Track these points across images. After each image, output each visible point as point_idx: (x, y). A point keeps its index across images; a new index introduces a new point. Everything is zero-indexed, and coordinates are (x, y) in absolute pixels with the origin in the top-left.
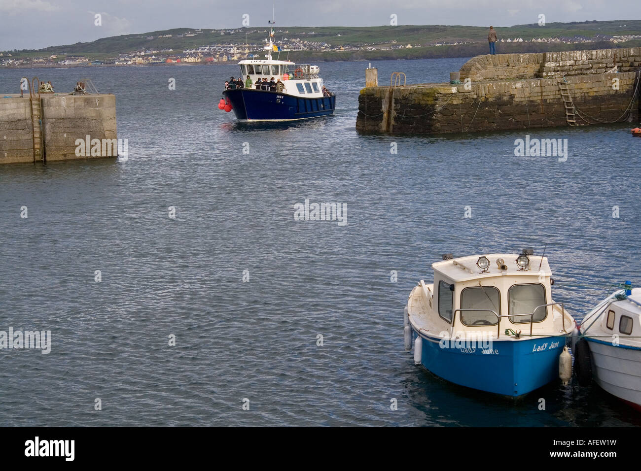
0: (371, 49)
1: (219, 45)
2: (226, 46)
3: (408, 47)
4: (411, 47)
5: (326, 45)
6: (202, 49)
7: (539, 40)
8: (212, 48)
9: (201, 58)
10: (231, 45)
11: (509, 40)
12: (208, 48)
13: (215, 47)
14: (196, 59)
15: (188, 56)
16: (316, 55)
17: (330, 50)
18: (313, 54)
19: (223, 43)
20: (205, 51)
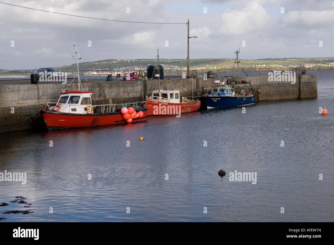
0: (198, 69)
1: (129, 67)
2: (132, 67)
3: (214, 68)
4: (216, 68)
5: (177, 67)
6: (122, 68)
7: (273, 66)
8: (126, 68)
9: (122, 72)
10: (135, 67)
11: (259, 66)
12: (124, 68)
13: (127, 68)
14: (120, 73)
15: (116, 71)
16: (174, 71)
17: (180, 69)
18: (172, 71)
19: (131, 66)
20: (123, 69)
